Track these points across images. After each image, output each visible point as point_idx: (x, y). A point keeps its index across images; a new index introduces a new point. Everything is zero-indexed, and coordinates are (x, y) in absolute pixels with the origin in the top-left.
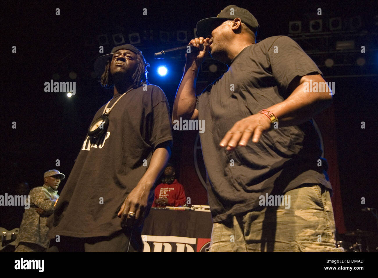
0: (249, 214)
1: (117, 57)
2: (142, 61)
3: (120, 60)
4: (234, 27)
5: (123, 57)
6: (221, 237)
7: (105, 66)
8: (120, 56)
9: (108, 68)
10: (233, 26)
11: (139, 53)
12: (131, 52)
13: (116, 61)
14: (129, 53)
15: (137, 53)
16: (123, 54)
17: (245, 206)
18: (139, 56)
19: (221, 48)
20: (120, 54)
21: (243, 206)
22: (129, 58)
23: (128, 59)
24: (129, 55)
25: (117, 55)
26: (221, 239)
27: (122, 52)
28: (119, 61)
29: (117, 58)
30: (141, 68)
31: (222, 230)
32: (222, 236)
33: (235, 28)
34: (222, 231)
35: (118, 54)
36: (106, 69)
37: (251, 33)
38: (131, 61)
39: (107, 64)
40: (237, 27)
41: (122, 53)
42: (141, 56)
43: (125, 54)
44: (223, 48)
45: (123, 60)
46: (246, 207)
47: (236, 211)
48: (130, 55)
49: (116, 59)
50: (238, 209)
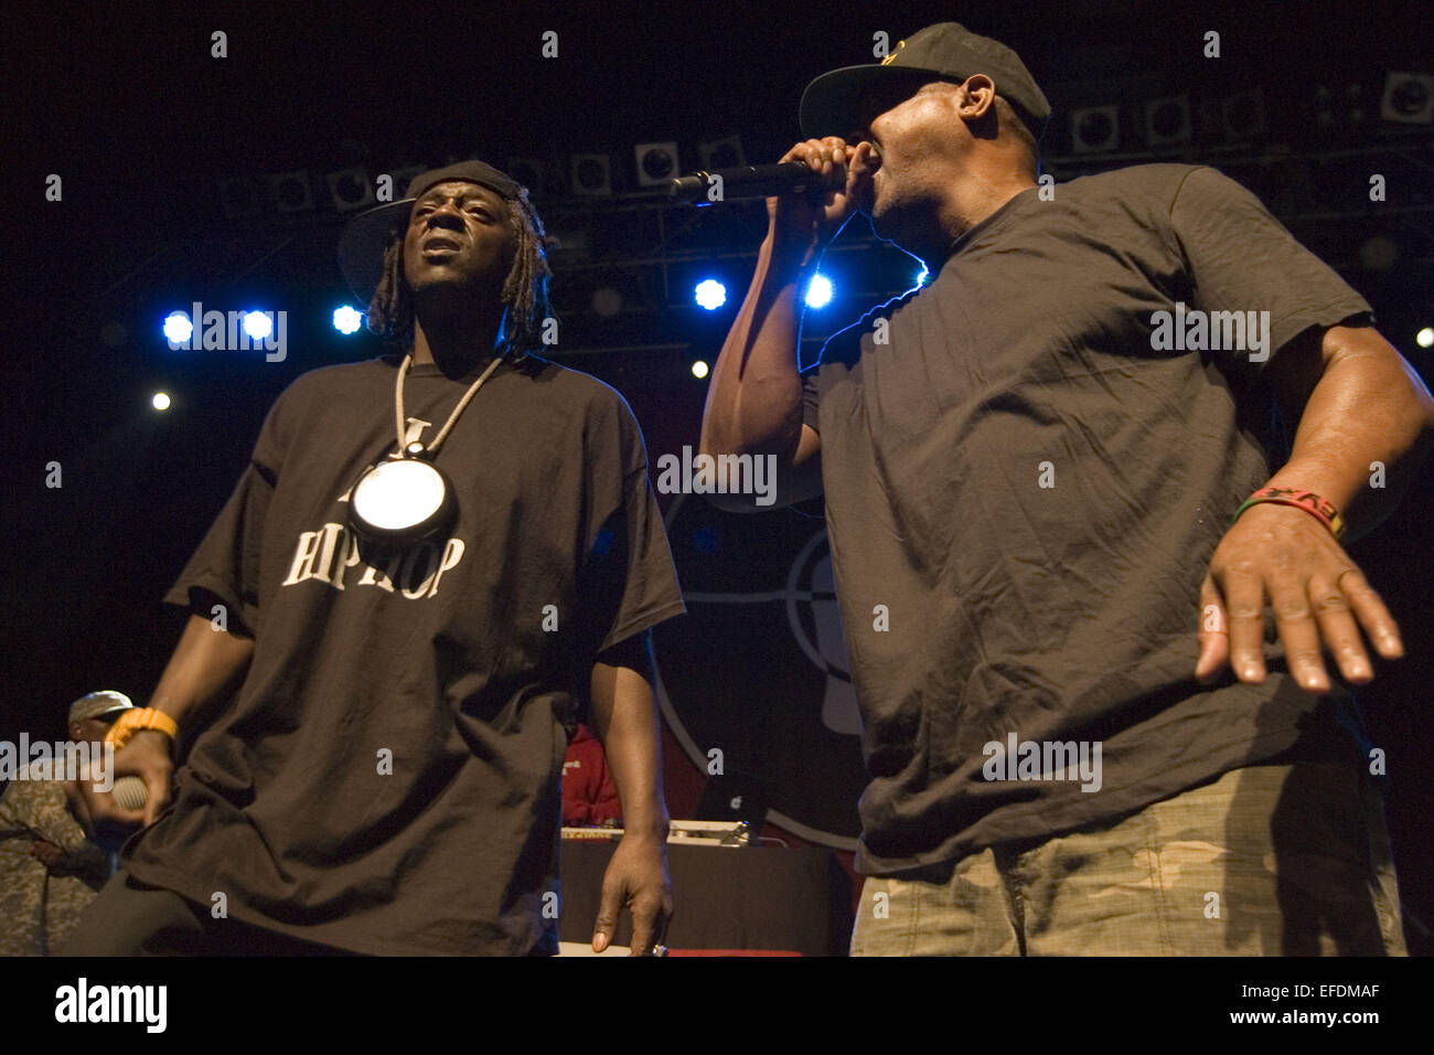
0: (1056, 842)
1: (431, 211)
2: (530, 228)
3: (442, 227)
4: (967, 108)
5: (455, 213)
6: (916, 938)
7: (382, 250)
8: (444, 210)
9: (396, 258)
10: (963, 106)
11: (517, 196)
12: (484, 192)
13: (425, 230)
14: (478, 197)
15: (508, 193)
16: (451, 200)
17: (1039, 813)
18: (516, 208)
19: (915, 188)
20: (442, 200)
21: (1033, 814)
22: (475, 215)
23: (476, 219)
24: (478, 203)
25: (428, 204)
26: (914, 948)
27: (448, 194)
28: (438, 229)
29: (428, 216)
30: (530, 254)
31: (915, 909)
32: (915, 934)
33: (968, 111)
34: (918, 913)
35: (432, 203)
36: (387, 261)
37: (1027, 140)
38: (485, 227)
39: (390, 243)
40: (980, 109)
41: (448, 198)
42: (524, 207)
43: (460, 202)
44: (923, 189)
45: (455, 224)
46: (1044, 819)
47: (997, 831)
48: (484, 203)
49: (425, 224)
50: (1010, 822)
